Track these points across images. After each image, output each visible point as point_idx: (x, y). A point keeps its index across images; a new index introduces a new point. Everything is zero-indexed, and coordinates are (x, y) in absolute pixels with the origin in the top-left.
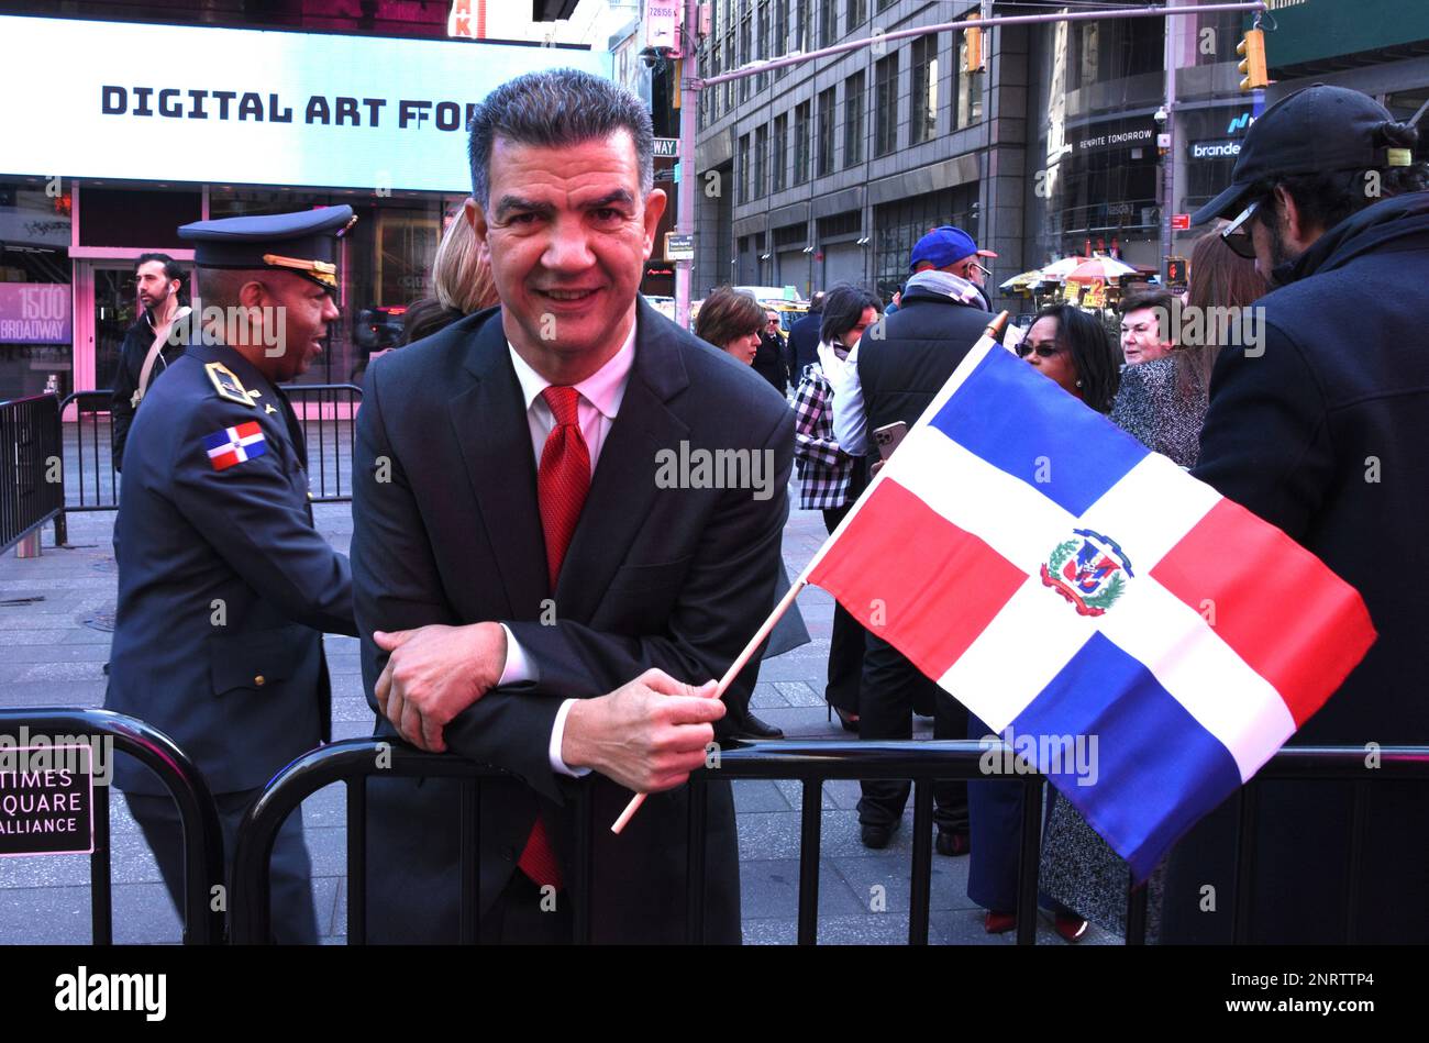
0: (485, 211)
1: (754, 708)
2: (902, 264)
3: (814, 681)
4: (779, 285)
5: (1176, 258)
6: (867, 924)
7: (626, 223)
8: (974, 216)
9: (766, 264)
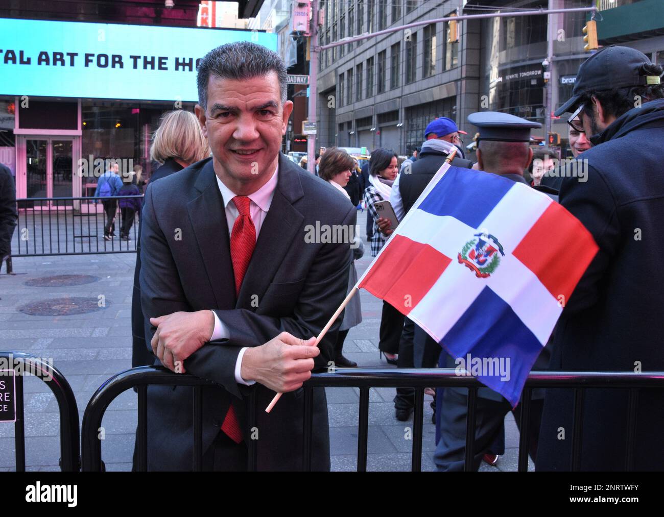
0: (205, 111)
1: (344, 352)
2: (419, 136)
3: (374, 339)
4: (359, 147)
5: (553, 133)
6: (398, 458)
7: (274, 117)
8: (454, 113)
9: (352, 137)
